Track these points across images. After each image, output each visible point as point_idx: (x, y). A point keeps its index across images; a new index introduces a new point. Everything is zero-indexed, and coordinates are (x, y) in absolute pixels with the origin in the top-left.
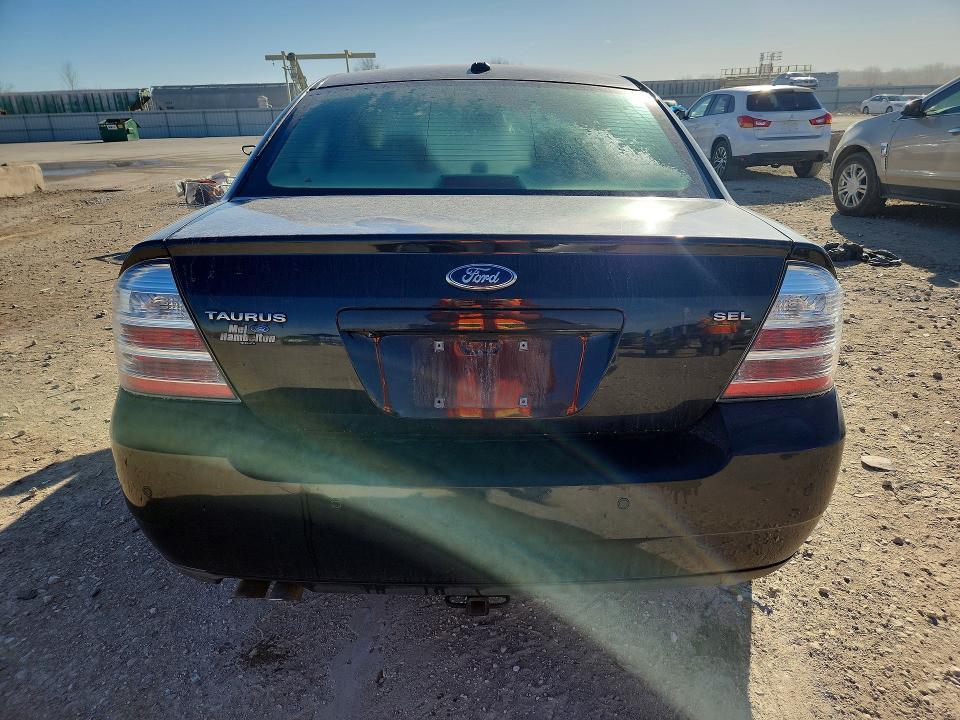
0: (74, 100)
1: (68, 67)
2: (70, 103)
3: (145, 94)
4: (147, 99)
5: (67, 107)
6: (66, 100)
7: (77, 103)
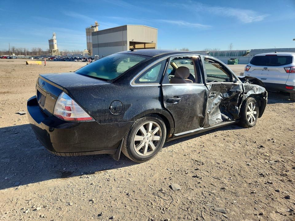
0: (228, 53)
1: (231, 44)
2: (227, 54)
3: (248, 52)
4: (248, 53)
5: (226, 55)
6: (226, 53)
7: (228, 54)
